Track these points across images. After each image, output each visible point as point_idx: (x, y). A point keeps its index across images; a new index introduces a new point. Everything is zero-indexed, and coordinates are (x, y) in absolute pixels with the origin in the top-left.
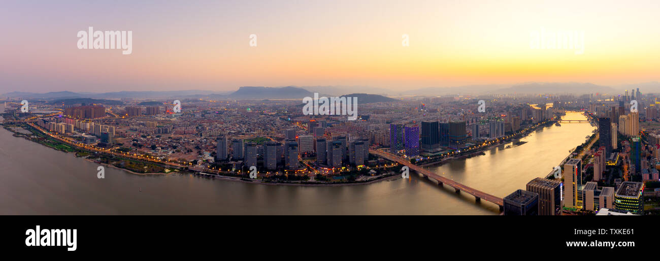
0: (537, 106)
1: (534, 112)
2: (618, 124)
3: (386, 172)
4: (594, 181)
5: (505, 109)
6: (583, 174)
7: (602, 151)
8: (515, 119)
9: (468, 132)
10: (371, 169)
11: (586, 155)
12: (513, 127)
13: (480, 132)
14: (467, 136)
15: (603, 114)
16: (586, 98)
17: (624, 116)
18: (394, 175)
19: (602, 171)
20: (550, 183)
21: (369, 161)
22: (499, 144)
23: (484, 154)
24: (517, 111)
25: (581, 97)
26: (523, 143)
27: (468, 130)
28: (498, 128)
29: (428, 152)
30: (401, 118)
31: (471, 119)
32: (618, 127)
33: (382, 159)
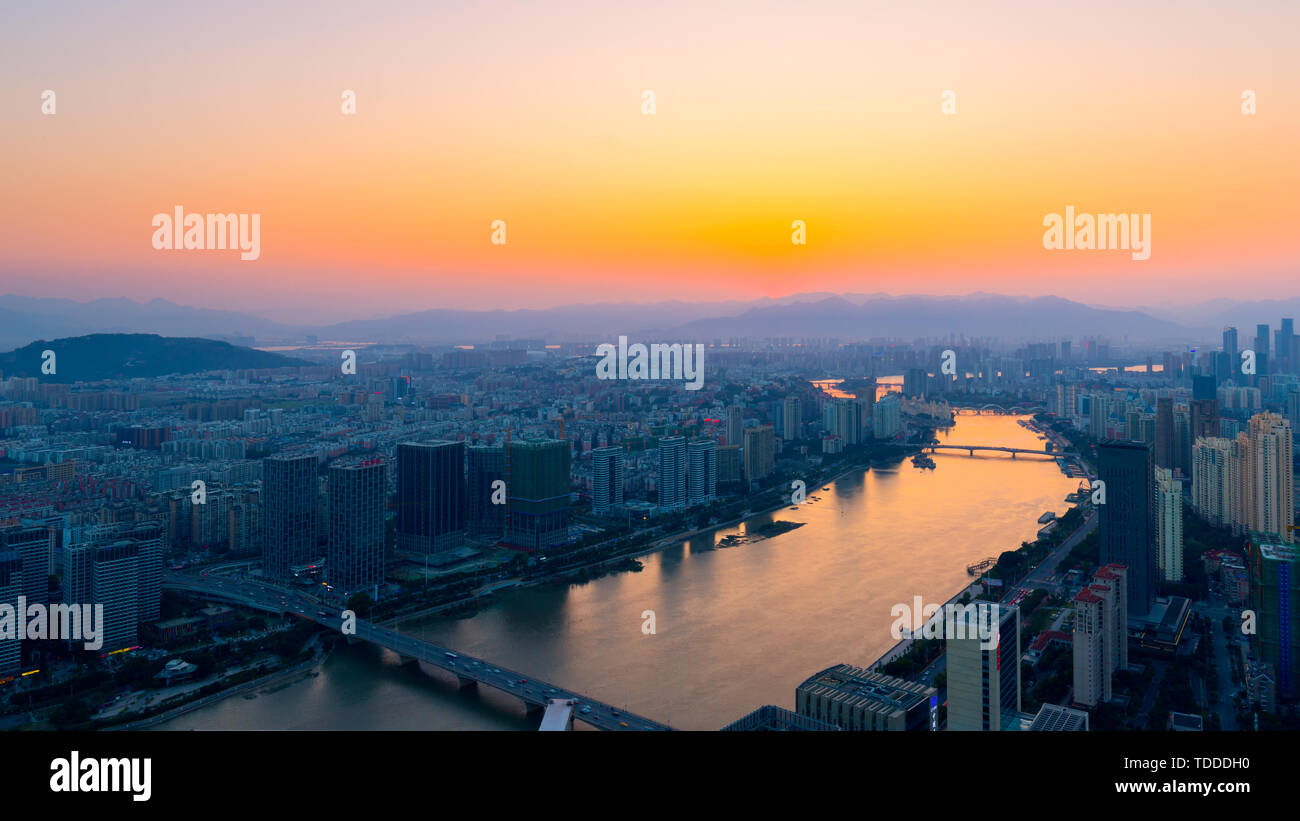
0: (840, 387)
1: (827, 407)
2: (1187, 472)
3: (239, 660)
4: (1072, 704)
5: (718, 396)
6: (1027, 670)
7: (1111, 584)
8: (755, 437)
9: (577, 482)
10: (168, 659)
11: (1041, 594)
12: (747, 468)
13: (623, 482)
14: (575, 496)
15: (1118, 429)
16: (1039, 359)
17: (1216, 443)
18: (275, 670)
19: (1110, 670)
20: (891, 690)
21: (163, 626)
22: (694, 530)
23: (638, 568)
24: (762, 405)
25: (1019, 353)
26: (786, 527)
27: (577, 475)
28: (692, 467)
29: (423, 564)
30: (310, 434)
31: (588, 433)
32: (1187, 486)
33: (225, 609)
